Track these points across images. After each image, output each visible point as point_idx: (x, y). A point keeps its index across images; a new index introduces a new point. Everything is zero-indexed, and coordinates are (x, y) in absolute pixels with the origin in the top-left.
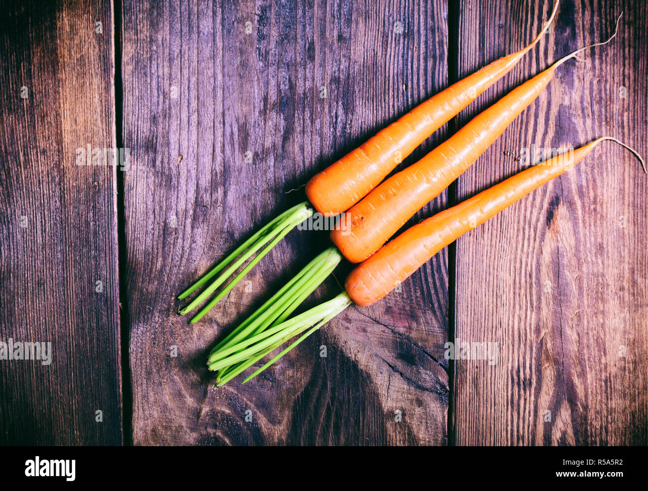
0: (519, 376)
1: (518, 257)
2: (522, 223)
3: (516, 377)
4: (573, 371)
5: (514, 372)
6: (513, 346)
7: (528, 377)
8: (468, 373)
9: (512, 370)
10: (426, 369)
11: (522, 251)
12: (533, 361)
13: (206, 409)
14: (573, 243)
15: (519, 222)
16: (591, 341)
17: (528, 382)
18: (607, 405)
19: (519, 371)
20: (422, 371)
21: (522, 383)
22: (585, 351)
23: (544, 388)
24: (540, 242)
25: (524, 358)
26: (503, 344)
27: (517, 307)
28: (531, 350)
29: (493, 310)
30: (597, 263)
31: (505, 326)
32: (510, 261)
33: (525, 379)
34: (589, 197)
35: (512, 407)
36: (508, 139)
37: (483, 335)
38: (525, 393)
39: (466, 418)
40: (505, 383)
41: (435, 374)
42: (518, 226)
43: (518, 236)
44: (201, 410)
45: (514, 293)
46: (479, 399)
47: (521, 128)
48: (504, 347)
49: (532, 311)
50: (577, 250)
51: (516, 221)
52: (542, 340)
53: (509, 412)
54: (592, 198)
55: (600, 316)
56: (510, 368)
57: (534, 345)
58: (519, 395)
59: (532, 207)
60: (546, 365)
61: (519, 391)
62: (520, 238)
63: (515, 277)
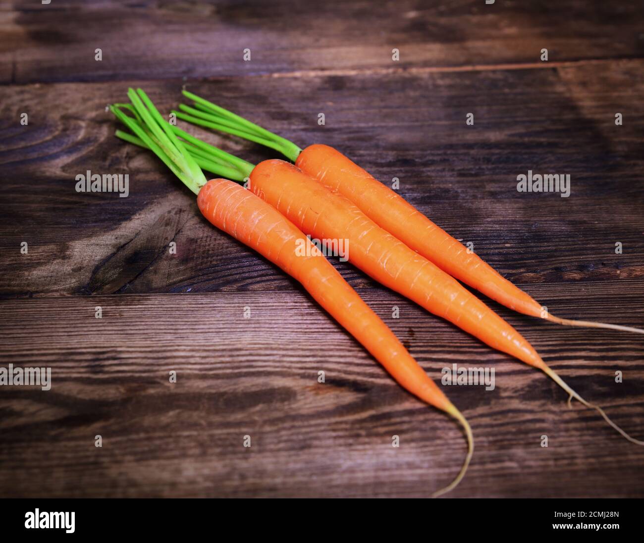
0: (108, 359)
1: (275, 352)
2: (320, 353)
3: (106, 356)
4: (112, 421)
5: (113, 354)
6: (150, 352)
7: (106, 369)
8: (114, 307)
9: (116, 352)
10: (119, 274)
11: (284, 356)
12: (129, 374)
13: (83, 124)
14: (304, 411)
15: (322, 350)
16: (157, 442)
17: (98, 369)
18: (58, 466)
19: (114, 359)
20: (118, 270)
21: (97, 363)
22: (142, 435)
23: (89, 388)
24: (299, 374)
25: (132, 364)
26: (152, 341)
27: (204, 354)
28: (145, 372)
29: (199, 329)
30: (280, 442)
31: (178, 342)
32: (267, 344)
33: (104, 366)
34: (376, 427)
35: (63, 354)
36: (432, 333)
37: (164, 320)
38: (83, 367)
39: (54, 307)
40: (98, 345)
41: (113, 281)
42: (317, 350)
43: (303, 350)
44: (83, 120)
45: (223, 350)
46: (78, 320)
47: (450, 347)
48: (149, 342)
49: (200, 370)
50: (294, 418)
51: (323, 347)
52: (159, 383)
53: (57, 351)
54: (375, 430)
55: (197, 451)
56: (119, 349)
57: (151, 375)
58: (80, 361)
59: (345, 363)
60: (122, 390)
61: (86, 361)
62: (301, 353)
63: (246, 350)
